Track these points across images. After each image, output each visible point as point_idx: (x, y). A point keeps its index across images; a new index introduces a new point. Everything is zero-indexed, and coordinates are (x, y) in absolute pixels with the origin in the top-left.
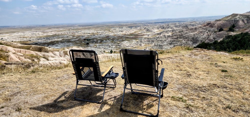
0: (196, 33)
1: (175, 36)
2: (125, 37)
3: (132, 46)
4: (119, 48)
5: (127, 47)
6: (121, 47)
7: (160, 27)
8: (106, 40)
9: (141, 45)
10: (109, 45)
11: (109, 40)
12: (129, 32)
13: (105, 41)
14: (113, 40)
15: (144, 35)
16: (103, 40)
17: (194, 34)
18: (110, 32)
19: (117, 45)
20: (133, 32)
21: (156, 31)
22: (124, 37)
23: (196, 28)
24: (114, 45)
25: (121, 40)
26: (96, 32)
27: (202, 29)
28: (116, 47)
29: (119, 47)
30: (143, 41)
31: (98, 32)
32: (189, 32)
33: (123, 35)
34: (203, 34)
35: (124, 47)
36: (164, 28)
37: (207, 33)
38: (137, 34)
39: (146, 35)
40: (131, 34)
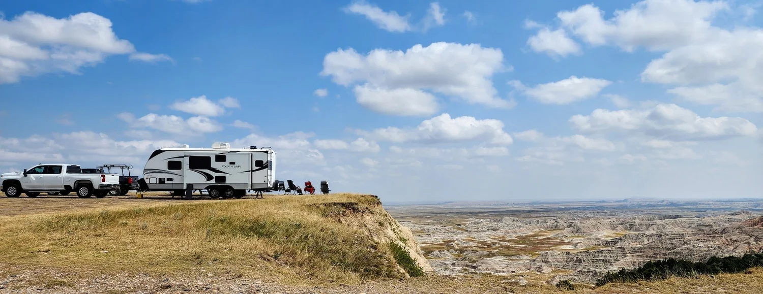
0: (717, 243)
1: (650, 250)
2: (501, 246)
3: (513, 272)
4: (472, 273)
5: (497, 271)
6: (479, 270)
7: (622, 224)
8: (440, 251)
9: (539, 269)
10: (445, 264)
11: (448, 251)
12: (515, 232)
13: (436, 252)
14: (462, 252)
15: (562, 244)
16: (432, 250)
17: (709, 247)
18: (459, 229)
19: (467, 266)
20: (531, 233)
21: (606, 234)
22: (498, 246)
23: (724, 229)
24: (459, 265)
25: (486, 253)
26: (419, 229)
27: (741, 233)
28: (466, 270)
29: (473, 270)
30: (550, 260)
31: (424, 230)
32: (698, 240)
33: (497, 241)
34: (735, 248)
35: (488, 272)
36: (634, 228)
37: (746, 245)
38: (541, 240)
39: (568, 244)
40: (522, 239)
